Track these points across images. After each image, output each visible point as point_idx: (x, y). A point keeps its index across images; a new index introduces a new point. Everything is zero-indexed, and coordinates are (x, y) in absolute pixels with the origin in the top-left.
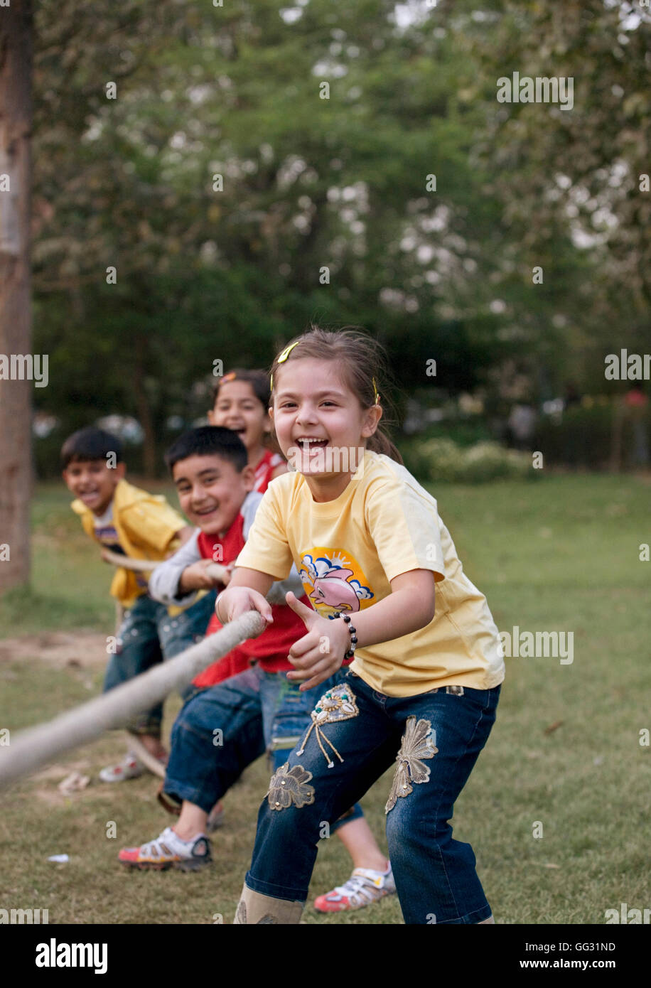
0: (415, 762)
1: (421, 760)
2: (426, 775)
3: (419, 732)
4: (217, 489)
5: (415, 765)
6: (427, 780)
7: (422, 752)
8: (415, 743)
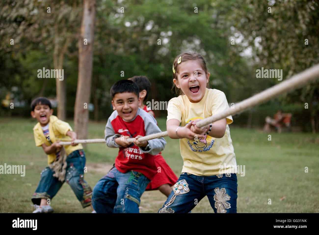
0: (224, 202)
1: (226, 201)
2: (229, 206)
3: (222, 193)
4: (133, 105)
5: (225, 203)
6: (230, 207)
7: (226, 199)
8: (222, 196)
